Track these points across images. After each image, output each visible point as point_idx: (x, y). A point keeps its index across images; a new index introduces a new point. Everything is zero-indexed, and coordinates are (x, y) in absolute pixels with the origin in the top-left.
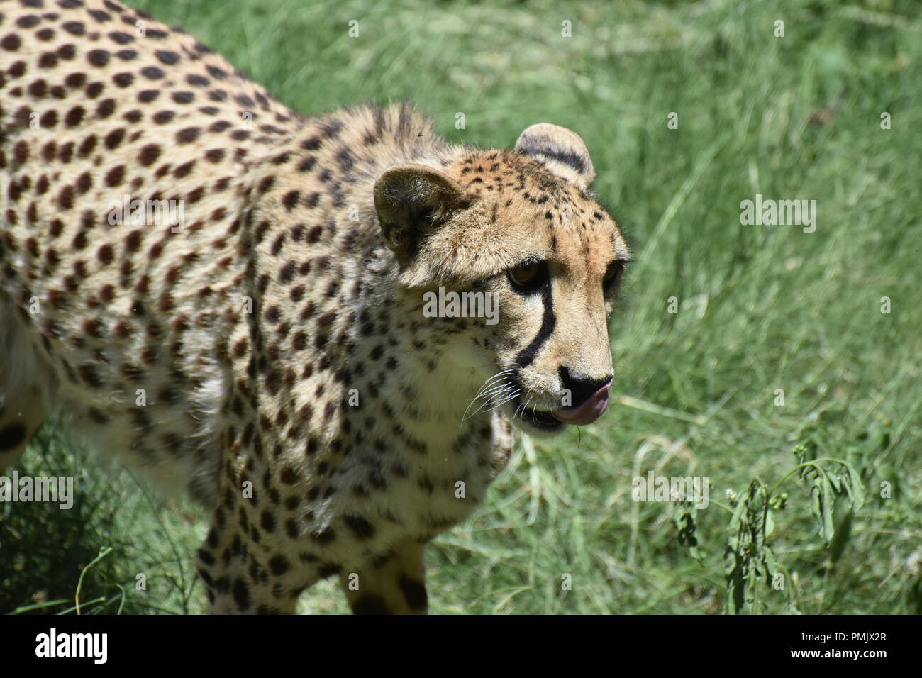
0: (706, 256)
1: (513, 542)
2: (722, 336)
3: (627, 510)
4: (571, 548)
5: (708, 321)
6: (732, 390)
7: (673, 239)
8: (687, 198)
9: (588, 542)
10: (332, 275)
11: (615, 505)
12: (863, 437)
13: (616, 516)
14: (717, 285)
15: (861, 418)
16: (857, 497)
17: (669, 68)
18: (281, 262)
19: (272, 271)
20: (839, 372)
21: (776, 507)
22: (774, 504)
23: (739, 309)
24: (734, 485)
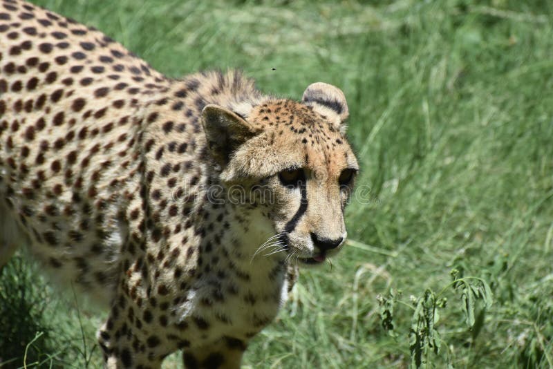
0: (397, 156)
1: (282, 328)
2: (407, 203)
3: (350, 308)
4: (317, 331)
5: (399, 195)
6: (413, 236)
7: (377, 146)
8: (385, 121)
9: (327, 328)
10: (195, 172)
11: (343, 305)
12: (491, 264)
13: (343, 312)
14: (404, 174)
15: (490, 252)
16: (489, 300)
17: (375, 43)
18: (162, 164)
19: (156, 169)
20: (477, 225)
21: (440, 306)
22: (439, 304)
23: (417, 188)
24: (414, 293)
